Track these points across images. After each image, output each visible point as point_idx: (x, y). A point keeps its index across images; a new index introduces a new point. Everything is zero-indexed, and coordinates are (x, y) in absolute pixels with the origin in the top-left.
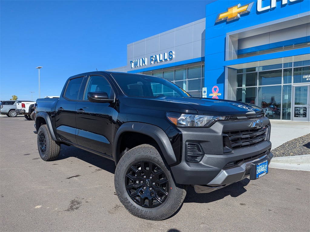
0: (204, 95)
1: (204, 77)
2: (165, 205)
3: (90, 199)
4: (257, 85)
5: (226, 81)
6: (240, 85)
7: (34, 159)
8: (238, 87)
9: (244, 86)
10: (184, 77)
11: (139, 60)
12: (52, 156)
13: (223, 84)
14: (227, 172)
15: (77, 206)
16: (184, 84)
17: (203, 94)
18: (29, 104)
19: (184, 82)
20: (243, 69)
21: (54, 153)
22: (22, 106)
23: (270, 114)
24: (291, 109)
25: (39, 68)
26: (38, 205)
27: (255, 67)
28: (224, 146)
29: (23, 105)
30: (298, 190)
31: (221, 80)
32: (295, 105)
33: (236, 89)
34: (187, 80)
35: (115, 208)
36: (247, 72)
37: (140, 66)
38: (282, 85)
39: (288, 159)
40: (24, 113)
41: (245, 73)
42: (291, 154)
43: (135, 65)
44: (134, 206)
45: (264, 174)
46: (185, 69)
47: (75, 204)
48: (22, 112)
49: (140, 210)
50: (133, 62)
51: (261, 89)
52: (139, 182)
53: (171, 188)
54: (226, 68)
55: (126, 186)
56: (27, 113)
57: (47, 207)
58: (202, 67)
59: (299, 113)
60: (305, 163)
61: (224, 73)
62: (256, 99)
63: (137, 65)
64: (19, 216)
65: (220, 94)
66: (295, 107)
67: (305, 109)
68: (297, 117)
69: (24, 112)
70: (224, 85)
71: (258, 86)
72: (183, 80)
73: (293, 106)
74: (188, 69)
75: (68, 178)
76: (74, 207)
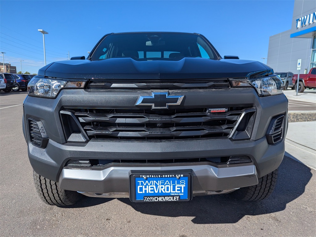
11: (308, 16)
37: (309, 24)
43: (302, 24)
50: (300, 20)
63: (305, 23)
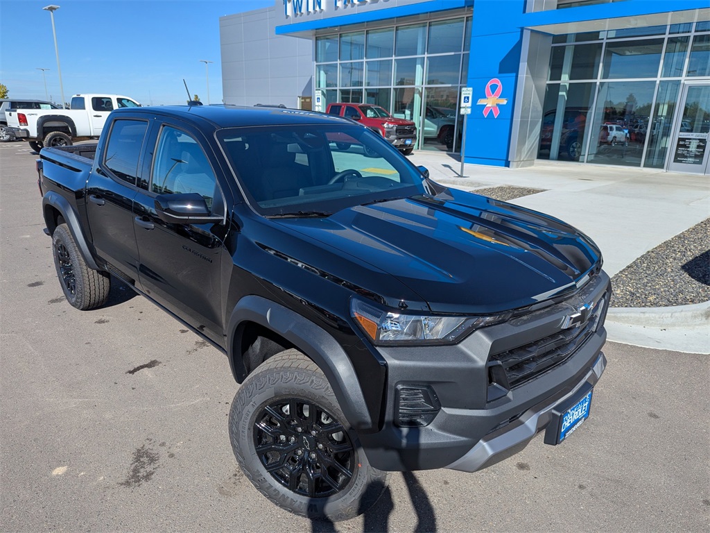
0: (464, 108)
1: (468, 50)
2: (344, 498)
3: (178, 444)
4: (597, 78)
5: (523, 66)
6: (556, 74)
7: (53, 301)
8: (551, 80)
9: (565, 79)
10: (419, 50)
12: (92, 301)
13: (514, 74)
14: (492, 447)
15: (149, 468)
16: (419, 67)
17: (463, 104)
18: (36, 114)
19: (418, 61)
20: (567, 35)
21: (97, 293)
22: (19, 119)
23: (617, 139)
24: (670, 139)
25: (51, 9)
26: (59, 464)
27: (599, 32)
28: (491, 381)
29: (21, 117)
30: (653, 419)
31: (510, 65)
32: (681, 133)
33: (545, 85)
34: (426, 55)
35: (236, 475)
36: (576, 41)
37: (309, 13)
38: (658, 79)
39: (642, 315)
40: (28, 138)
41: (570, 44)
42: (651, 298)
43: (295, 10)
44: (275, 490)
45: (580, 423)
46: (422, 25)
47: (144, 463)
48: (22, 136)
49: (289, 499)
50: (290, 1)
51: (605, 87)
52: (288, 440)
53: (360, 465)
54: (525, 31)
55: (256, 446)
56: (33, 138)
57: (80, 471)
58: (467, 21)
59: (685, 153)
60: (679, 326)
61: (519, 45)
62: (589, 111)
63: (300, 8)
64: (14, 501)
65: (504, 102)
66: (679, 138)
67: (701, 144)
68: (681, 161)
69: (26, 136)
70: (517, 76)
71: (598, 81)
72: (416, 54)
73: (676, 133)
74: (430, 26)
75: (130, 372)
76: (142, 473)
